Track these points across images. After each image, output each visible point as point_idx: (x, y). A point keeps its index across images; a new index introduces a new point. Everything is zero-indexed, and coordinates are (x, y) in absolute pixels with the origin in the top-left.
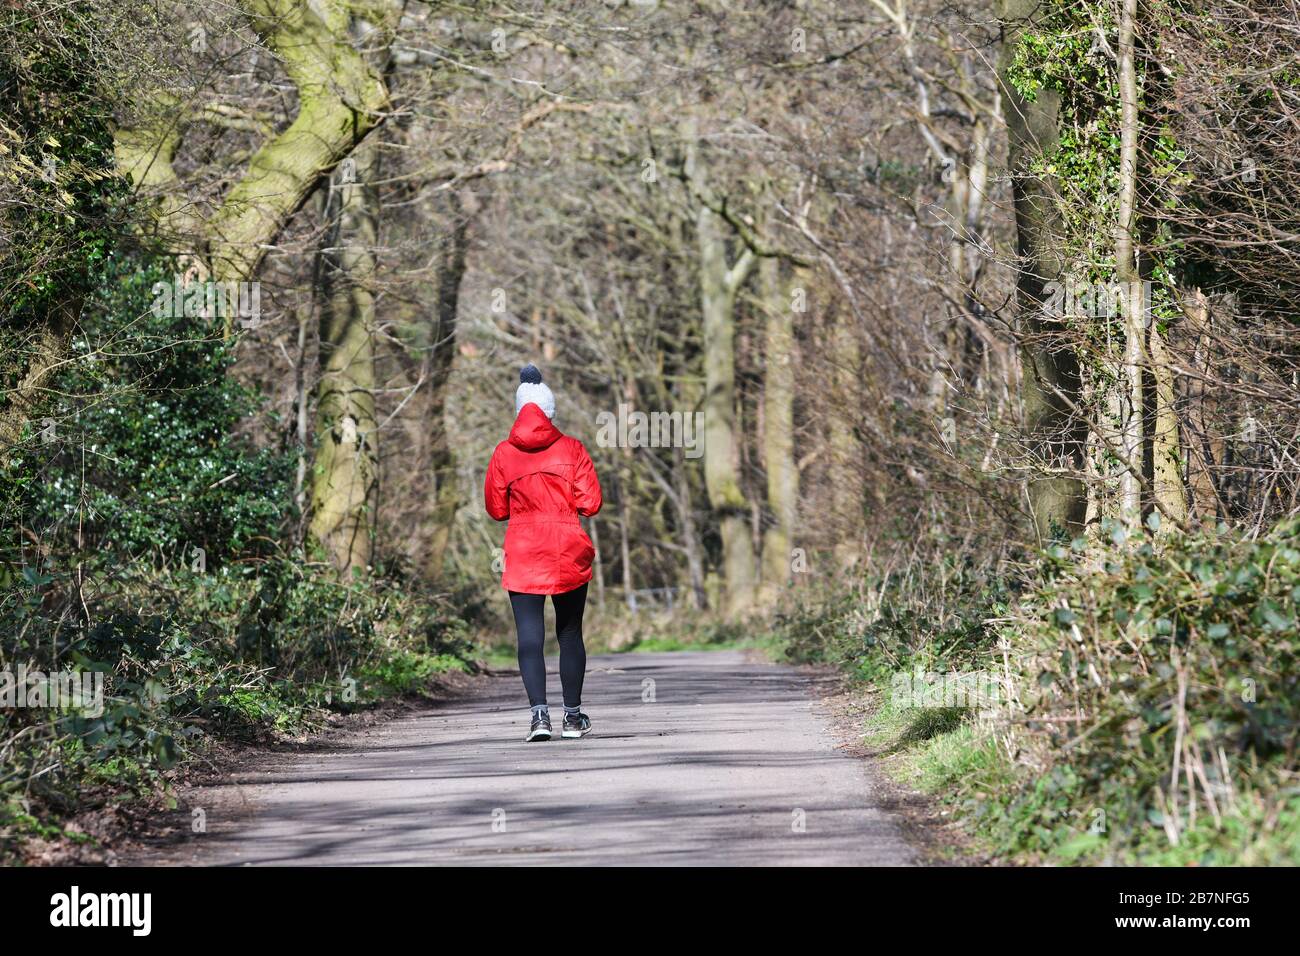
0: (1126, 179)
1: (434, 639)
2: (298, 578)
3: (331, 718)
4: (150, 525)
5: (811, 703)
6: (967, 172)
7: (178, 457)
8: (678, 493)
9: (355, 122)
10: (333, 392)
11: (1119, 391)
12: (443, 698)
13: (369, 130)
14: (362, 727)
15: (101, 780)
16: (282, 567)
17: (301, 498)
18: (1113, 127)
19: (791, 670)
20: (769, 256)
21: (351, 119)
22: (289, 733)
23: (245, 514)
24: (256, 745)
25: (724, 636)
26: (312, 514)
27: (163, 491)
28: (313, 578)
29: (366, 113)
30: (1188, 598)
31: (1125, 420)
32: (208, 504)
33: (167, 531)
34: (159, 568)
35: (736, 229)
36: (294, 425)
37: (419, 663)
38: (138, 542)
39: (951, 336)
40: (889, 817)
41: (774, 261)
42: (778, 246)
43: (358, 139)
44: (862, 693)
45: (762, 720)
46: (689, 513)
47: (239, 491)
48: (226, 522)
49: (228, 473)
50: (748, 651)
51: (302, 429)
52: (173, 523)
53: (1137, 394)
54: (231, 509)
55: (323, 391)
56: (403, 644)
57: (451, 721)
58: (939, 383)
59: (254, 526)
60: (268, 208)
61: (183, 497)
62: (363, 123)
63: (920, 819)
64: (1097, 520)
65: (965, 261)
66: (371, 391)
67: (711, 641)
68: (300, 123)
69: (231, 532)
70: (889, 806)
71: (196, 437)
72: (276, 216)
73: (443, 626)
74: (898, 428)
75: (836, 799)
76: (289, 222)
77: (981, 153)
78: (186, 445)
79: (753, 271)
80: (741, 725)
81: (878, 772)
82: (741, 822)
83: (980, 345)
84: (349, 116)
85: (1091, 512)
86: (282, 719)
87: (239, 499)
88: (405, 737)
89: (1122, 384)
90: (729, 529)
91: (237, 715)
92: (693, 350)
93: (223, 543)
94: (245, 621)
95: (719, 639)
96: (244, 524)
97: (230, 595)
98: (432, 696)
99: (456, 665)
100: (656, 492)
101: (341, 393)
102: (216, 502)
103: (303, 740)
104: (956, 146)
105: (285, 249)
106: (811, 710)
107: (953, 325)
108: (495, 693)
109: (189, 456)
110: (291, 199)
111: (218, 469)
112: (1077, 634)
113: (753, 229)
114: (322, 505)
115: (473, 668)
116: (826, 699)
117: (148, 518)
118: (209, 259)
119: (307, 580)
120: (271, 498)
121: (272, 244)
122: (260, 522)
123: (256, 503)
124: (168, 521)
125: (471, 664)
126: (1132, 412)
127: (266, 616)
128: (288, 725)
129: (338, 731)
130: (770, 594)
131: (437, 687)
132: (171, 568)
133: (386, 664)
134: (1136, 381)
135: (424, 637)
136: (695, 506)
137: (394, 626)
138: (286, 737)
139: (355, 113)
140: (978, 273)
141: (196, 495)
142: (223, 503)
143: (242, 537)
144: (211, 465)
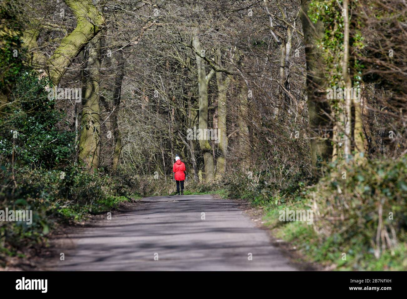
0: (345, 46)
1: (119, 192)
2: (77, 172)
3: (90, 217)
4: (29, 155)
5: (242, 212)
6: (285, 45)
7: (39, 134)
8: (190, 145)
9: (95, 29)
10: (86, 114)
11: (344, 114)
12: (124, 210)
13: (99, 31)
14: (101, 219)
15: (25, 237)
16: (71, 168)
17: (76, 147)
18: (342, 30)
19: (231, 201)
20: (219, 71)
21: (93, 28)
22: (79, 221)
23: (60, 152)
24: (70, 225)
25: (205, 190)
26: (79, 152)
27: (34, 145)
28: (82, 172)
29: (98, 26)
30: (375, 180)
31: (345, 123)
32: (48, 149)
33: (35, 157)
34: (33, 169)
35: (209, 63)
36: (74, 124)
37: (115, 199)
38: (26, 161)
39: (280, 96)
40: (277, 249)
41: (221, 73)
42: (222, 68)
43: (95, 34)
44: (257, 209)
45: (227, 217)
46: (193, 151)
47: (58, 144)
48: (54, 154)
49: (54, 139)
50: (213, 195)
51: (77, 125)
52: (37, 155)
53: (349, 114)
54: (56, 150)
55: (83, 113)
56: (110, 193)
57: (128, 217)
58: (276, 111)
59: (63, 155)
60: (67, 56)
61: (40, 147)
62: (97, 29)
63: (287, 249)
64: (336, 155)
65: (284, 73)
66: (99, 113)
67: (200, 192)
68: (77, 29)
69: (55, 158)
70: (276, 245)
71: (44, 128)
72: (70, 58)
73: (121, 187)
74: (263, 125)
75: (259, 243)
76: (74, 61)
77: (290, 39)
78: (41, 130)
79: (214, 76)
80: (221, 219)
81: (271, 234)
82: (231, 250)
83: (289, 99)
84: (93, 26)
85: (335, 152)
86: (77, 217)
87: (58, 147)
88: (115, 223)
89: (344, 112)
90: (206, 156)
91: (63, 216)
92: (194, 100)
93: (53, 160)
94: (61, 186)
95: (203, 191)
96: (60, 155)
97: (56, 177)
98: (120, 209)
99: (125, 199)
100: (183, 144)
101: (89, 114)
102: (51, 148)
103: (83, 223)
104: (282, 37)
105: (72, 69)
106: (242, 214)
107: (281, 93)
108: (139, 208)
109: (42, 134)
110: (74, 52)
111: (51, 138)
112: (340, 191)
113: (214, 62)
114: (83, 149)
115: (131, 201)
116: (246, 211)
117: (29, 153)
118: (48, 72)
119: (80, 173)
120: (68, 147)
121: (68, 67)
122: (65, 154)
123: (63, 148)
124: (36, 154)
125: (130, 199)
126: (347, 121)
127: (68, 184)
128: (78, 219)
129: (94, 221)
130: (219, 177)
131: (122, 206)
132: (37, 169)
133: (105, 199)
134: (349, 111)
135: (115, 191)
136: (195, 149)
137: (107, 188)
138: (78, 223)
139: (94, 26)
140: (288, 76)
141: (44, 145)
142: (53, 148)
143: (59, 159)
144: (49, 137)
